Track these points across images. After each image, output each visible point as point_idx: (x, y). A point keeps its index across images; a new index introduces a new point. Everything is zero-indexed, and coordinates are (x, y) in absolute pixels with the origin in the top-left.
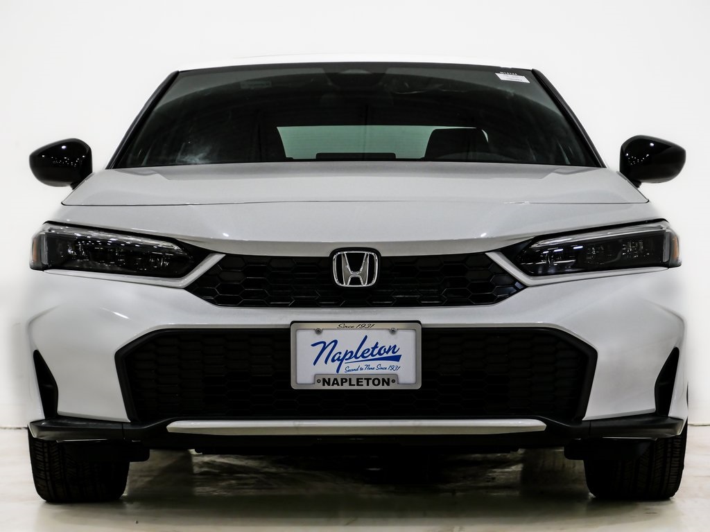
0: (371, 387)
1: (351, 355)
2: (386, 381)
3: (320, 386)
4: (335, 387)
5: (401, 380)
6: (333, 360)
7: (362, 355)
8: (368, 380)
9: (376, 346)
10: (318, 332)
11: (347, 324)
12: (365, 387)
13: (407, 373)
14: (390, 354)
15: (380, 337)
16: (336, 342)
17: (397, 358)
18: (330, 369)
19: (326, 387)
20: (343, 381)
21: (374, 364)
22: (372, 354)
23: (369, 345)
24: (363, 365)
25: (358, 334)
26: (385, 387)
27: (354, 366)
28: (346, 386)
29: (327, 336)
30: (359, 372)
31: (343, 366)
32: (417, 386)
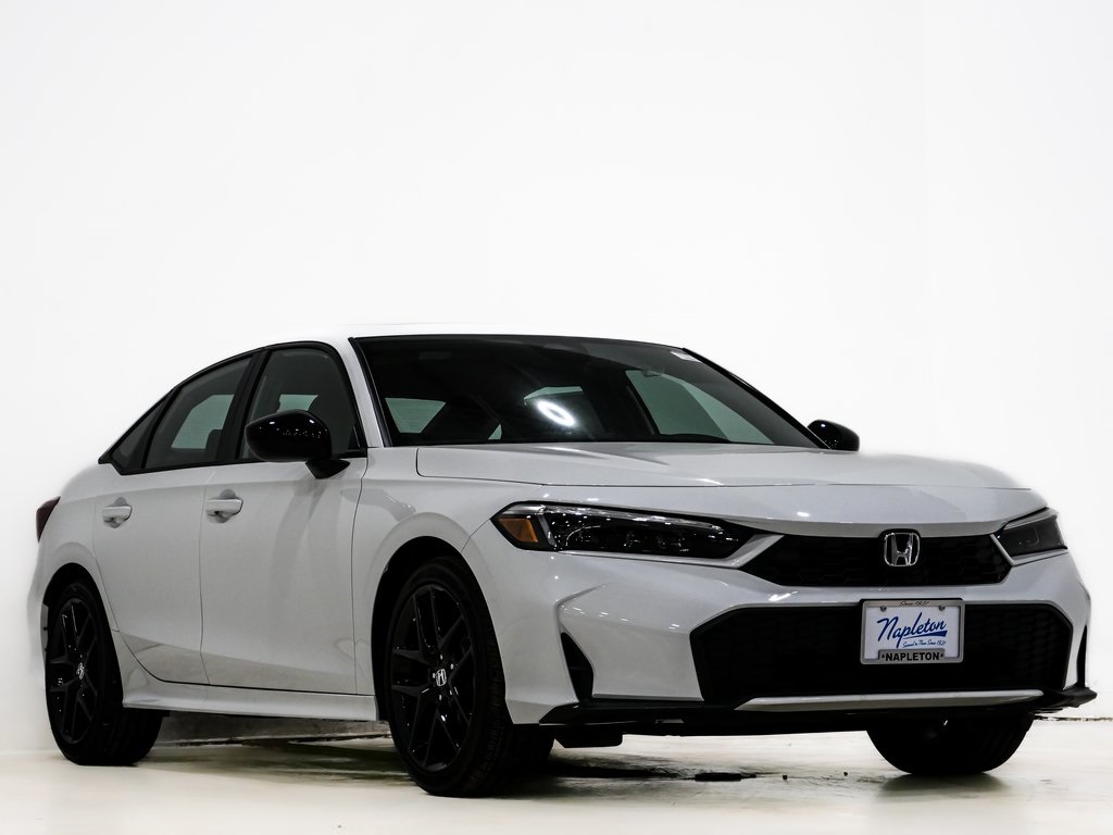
0: (925, 661)
1: (909, 631)
2: (936, 656)
3: (883, 661)
4: (896, 662)
5: (947, 654)
6: (894, 637)
7: (917, 632)
8: (922, 654)
9: (928, 623)
10: (883, 609)
11: (908, 602)
12: (919, 662)
13: (951, 648)
14: (939, 630)
15: (931, 614)
16: (897, 618)
17: (943, 634)
18: (890, 644)
19: (889, 662)
20: (903, 655)
21: (926, 639)
22: (925, 630)
23: (922, 621)
24: (917, 640)
25: (914, 611)
26: (936, 661)
27: (910, 641)
28: (904, 661)
29: (890, 613)
30: (915, 647)
31: (902, 641)
32: (960, 660)
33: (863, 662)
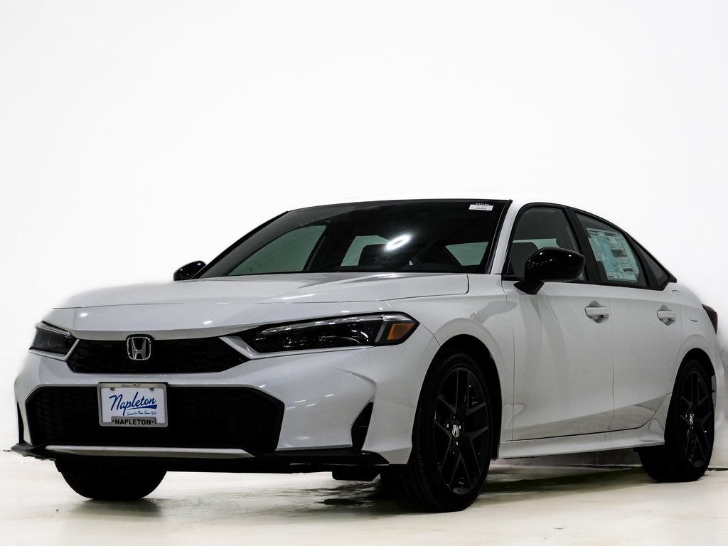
0: (141, 425)
1: (130, 404)
2: (149, 422)
3: (114, 425)
4: (122, 425)
5: (158, 421)
6: (121, 408)
7: (136, 405)
8: (139, 420)
9: (143, 399)
10: (112, 389)
11: (126, 384)
12: (137, 426)
13: (160, 417)
14: (151, 404)
15: (145, 393)
16: (121, 395)
17: (155, 407)
18: (119, 413)
19: (117, 425)
20: (126, 421)
21: (142, 410)
22: (141, 404)
23: (139, 398)
24: (136, 410)
25: (133, 391)
26: (148, 426)
27: (132, 411)
28: (127, 425)
29: (117, 392)
30: (135, 415)
31: (127, 411)
32: (166, 426)
33: (101, 424)
